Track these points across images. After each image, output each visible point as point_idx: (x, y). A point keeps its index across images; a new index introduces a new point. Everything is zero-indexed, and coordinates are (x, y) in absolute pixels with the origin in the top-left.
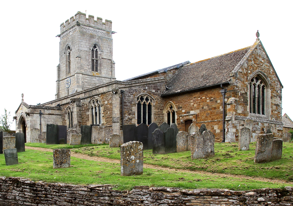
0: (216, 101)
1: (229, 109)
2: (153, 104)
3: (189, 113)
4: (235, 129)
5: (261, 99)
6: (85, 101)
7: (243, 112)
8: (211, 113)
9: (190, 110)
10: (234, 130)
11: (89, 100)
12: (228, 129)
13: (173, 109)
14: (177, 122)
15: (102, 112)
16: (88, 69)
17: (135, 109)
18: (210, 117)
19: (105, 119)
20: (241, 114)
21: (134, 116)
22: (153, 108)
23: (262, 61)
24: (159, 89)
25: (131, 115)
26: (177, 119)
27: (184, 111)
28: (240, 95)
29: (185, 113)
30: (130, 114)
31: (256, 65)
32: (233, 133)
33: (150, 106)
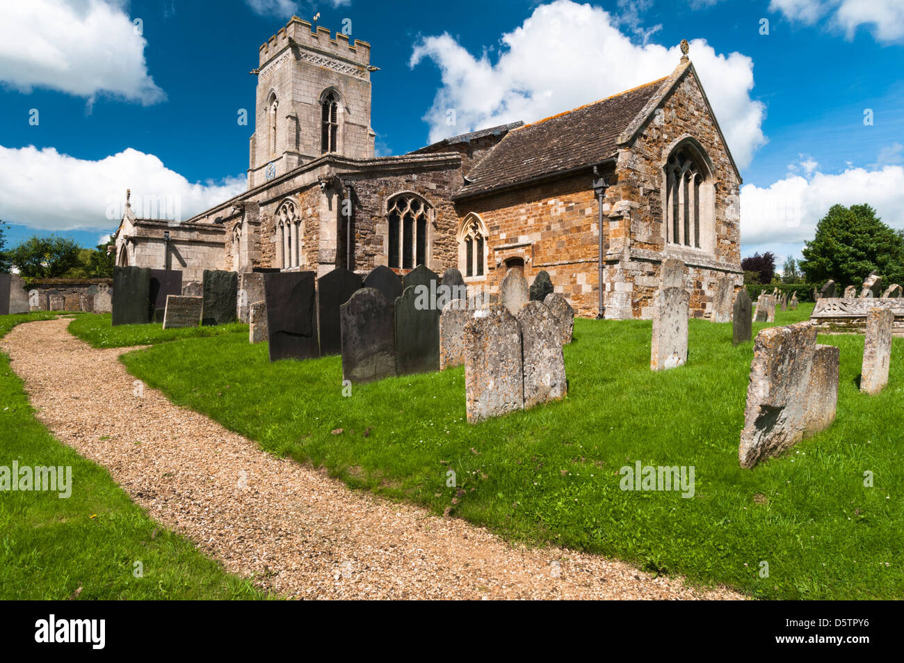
0: (582, 212)
1: (614, 231)
2: (431, 218)
3: (516, 240)
4: (631, 284)
5: (691, 209)
6: (268, 210)
7: (650, 239)
8: (570, 241)
9: (517, 234)
10: (629, 287)
12: (613, 284)
13: (480, 230)
14: (488, 264)
15: (301, 237)
16: (314, 144)
17: (382, 229)
18: (567, 251)
19: (306, 254)
20: (646, 243)
21: (379, 247)
22: (429, 228)
23: (696, 113)
24: (446, 183)
25: (371, 245)
26: (489, 257)
27: (503, 236)
28: (641, 194)
29: (507, 241)
30: (368, 243)
31: (681, 123)
32: (625, 296)
33: (422, 221)
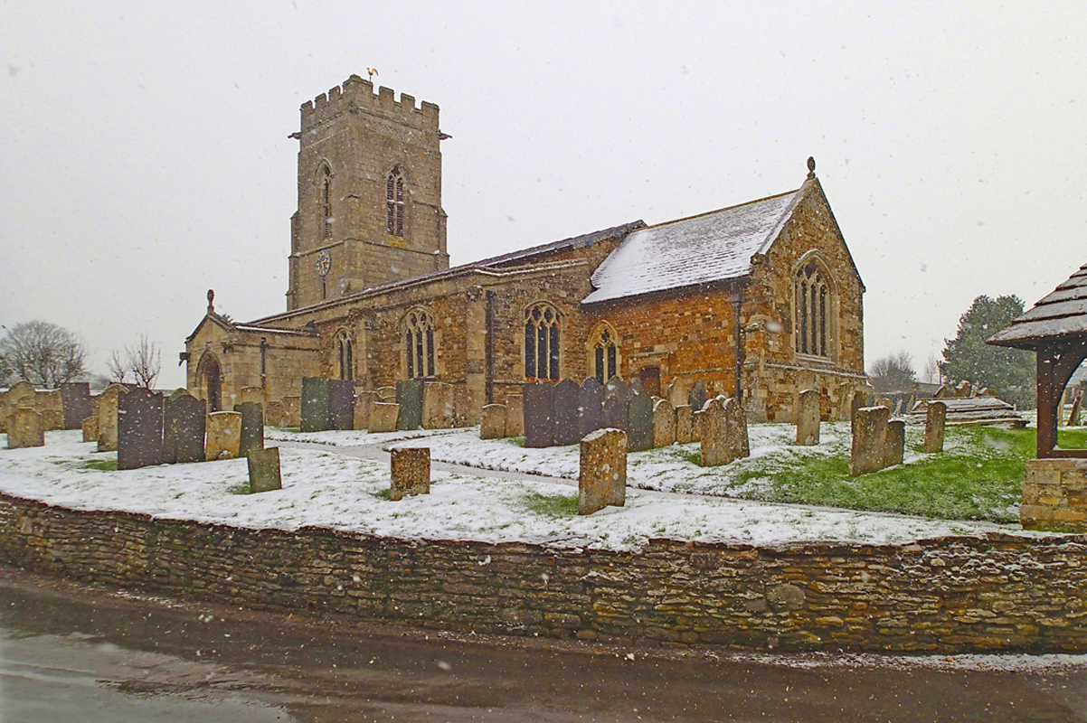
0: (720, 324)
1: (751, 342)
2: (562, 327)
3: (651, 349)
4: (766, 391)
5: (818, 319)
6: (388, 317)
7: (781, 349)
8: (707, 352)
9: (653, 343)
10: (763, 394)
11: (399, 313)
12: (749, 391)
13: (611, 338)
14: (622, 372)
15: (437, 346)
16: (379, 228)
17: (520, 339)
18: (704, 360)
19: (444, 363)
20: (777, 353)
21: (517, 356)
22: (562, 336)
23: (822, 227)
24: (575, 290)
25: (511, 355)
26: (622, 366)
27: (637, 345)
28: (774, 308)
29: (641, 350)
30: (508, 352)
31: (808, 238)
32: (761, 401)
33: (554, 328)
